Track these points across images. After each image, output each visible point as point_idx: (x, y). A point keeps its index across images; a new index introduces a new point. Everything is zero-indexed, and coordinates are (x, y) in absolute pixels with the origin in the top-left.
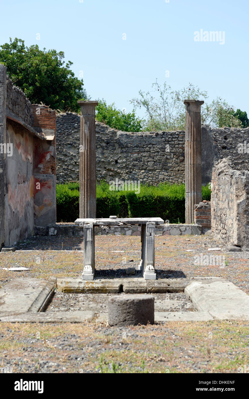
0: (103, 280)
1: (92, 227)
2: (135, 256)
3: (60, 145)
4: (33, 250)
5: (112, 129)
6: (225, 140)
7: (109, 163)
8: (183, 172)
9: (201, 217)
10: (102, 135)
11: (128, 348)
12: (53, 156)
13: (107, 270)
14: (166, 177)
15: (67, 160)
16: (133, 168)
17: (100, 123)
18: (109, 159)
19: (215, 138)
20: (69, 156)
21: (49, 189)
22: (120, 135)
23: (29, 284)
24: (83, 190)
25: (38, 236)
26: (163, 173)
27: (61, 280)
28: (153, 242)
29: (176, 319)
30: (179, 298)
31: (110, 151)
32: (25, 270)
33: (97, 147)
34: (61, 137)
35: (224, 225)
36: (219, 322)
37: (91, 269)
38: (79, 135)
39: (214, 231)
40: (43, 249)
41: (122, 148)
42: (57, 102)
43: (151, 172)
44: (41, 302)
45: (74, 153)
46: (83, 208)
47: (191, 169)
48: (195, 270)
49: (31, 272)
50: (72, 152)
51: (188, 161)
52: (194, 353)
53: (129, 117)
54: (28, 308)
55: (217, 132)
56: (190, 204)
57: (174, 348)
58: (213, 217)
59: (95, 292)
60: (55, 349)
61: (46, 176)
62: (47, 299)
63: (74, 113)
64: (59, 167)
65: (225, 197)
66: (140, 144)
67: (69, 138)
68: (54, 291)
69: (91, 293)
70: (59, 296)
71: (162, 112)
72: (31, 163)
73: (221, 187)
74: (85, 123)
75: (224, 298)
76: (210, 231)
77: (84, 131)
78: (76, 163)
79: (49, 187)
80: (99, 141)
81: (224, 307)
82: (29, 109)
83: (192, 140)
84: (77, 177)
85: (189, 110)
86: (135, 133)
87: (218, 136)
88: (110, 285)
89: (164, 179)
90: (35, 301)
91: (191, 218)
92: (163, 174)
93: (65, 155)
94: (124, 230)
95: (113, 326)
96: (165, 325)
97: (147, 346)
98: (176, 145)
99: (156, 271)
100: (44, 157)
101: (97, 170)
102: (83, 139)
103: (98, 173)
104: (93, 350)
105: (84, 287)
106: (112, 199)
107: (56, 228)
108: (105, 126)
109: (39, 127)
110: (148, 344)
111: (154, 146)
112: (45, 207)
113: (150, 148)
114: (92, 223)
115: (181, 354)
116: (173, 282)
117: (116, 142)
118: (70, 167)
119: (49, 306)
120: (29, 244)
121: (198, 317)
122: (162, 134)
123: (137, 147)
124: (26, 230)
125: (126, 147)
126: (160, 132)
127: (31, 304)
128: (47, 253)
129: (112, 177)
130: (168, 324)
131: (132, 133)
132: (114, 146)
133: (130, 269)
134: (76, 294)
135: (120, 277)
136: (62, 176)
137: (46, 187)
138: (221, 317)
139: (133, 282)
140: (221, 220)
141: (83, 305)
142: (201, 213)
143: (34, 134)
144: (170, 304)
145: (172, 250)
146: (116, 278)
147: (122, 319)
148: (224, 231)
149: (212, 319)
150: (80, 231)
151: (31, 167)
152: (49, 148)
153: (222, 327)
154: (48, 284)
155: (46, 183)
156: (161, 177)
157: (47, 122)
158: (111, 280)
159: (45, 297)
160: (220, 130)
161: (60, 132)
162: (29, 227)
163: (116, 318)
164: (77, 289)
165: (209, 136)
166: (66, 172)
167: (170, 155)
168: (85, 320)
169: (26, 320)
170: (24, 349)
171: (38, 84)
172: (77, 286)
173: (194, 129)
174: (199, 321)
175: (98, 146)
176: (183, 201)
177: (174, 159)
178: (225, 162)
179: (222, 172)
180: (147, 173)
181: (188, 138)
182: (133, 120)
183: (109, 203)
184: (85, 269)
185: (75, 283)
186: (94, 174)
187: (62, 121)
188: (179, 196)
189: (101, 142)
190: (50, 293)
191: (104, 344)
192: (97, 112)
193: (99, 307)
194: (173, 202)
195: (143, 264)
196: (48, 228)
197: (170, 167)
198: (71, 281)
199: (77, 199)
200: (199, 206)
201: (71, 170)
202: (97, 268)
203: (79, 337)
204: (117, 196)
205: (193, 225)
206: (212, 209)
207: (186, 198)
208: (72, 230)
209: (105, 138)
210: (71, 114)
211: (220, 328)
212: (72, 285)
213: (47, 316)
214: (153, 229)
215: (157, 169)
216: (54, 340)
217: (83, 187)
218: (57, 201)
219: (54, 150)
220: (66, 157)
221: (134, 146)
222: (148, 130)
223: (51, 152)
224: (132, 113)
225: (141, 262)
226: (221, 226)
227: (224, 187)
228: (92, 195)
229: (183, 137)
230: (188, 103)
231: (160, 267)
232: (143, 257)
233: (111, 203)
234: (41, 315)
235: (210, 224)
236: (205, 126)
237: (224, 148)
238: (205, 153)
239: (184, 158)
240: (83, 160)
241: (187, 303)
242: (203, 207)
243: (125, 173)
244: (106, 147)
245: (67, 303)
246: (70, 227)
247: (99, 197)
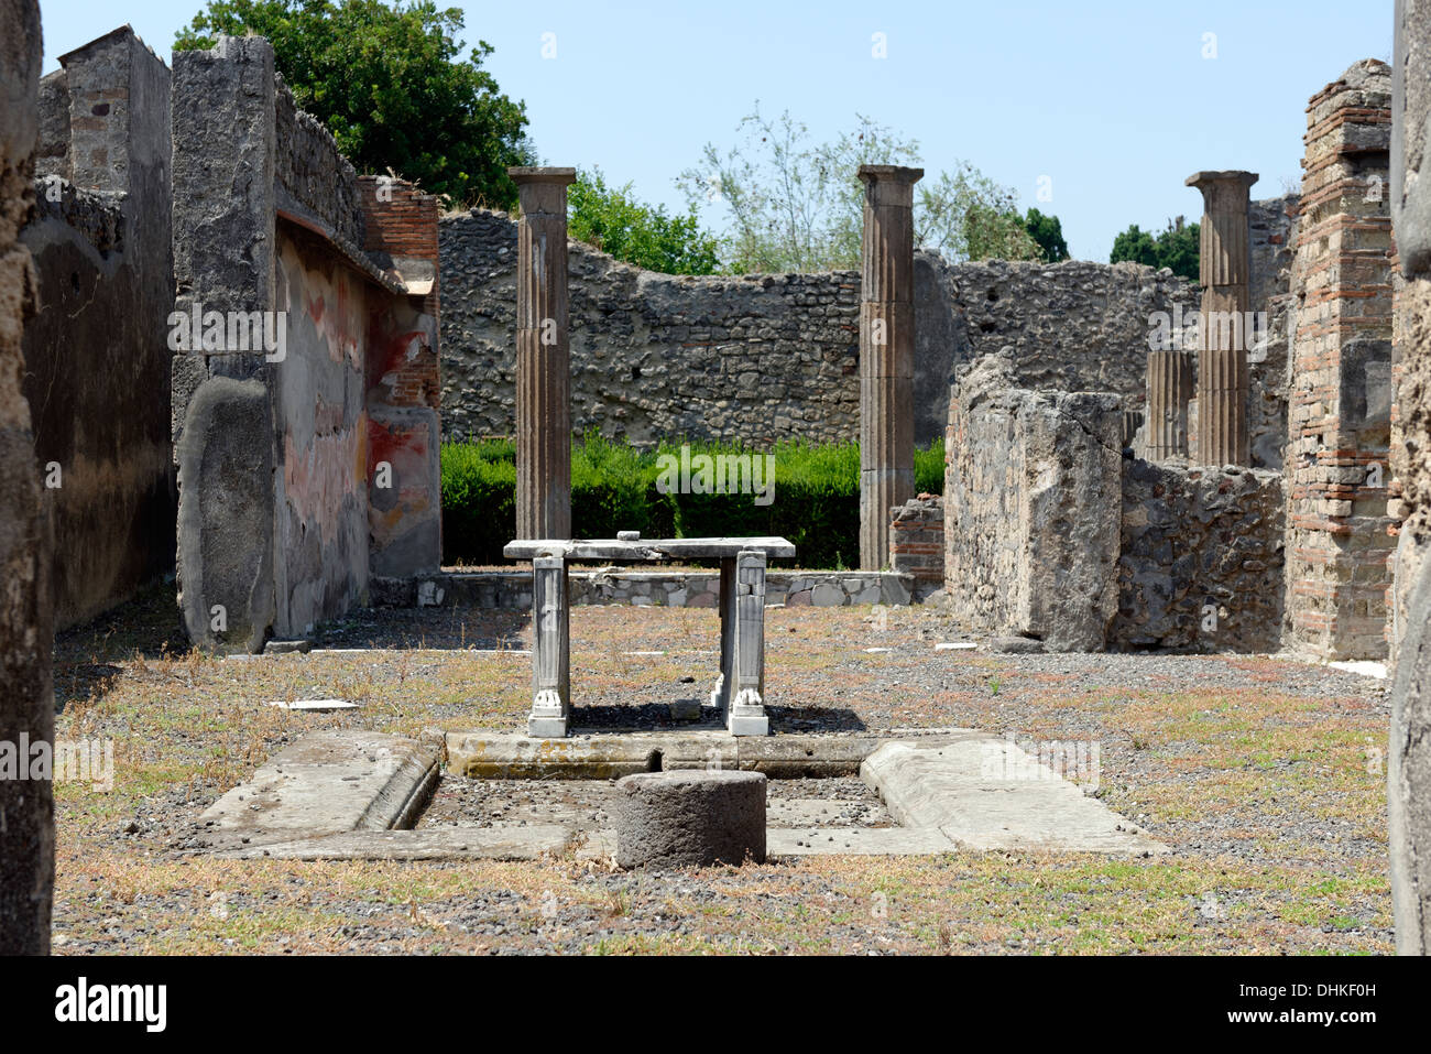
0: (596, 738)
1: (561, 566)
2: (700, 666)
3: (451, 317)
4: (370, 647)
5: (623, 266)
6: (990, 303)
7: (612, 377)
8: (854, 408)
9: (910, 546)
10: (590, 285)
11: (683, 929)
12: (429, 349)
13: (611, 708)
14: (799, 424)
15: (475, 367)
16: (689, 393)
17: (581, 244)
18: (612, 365)
19: (958, 295)
20: (480, 355)
21: (415, 454)
22: (647, 286)
23: (355, 749)
24: (529, 461)
25: (382, 608)
26: (788, 408)
27: (462, 737)
28: (757, 616)
29: (837, 848)
30: (841, 794)
31: (616, 336)
32: (342, 709)
33: (571, 325)
34: (452, 290)
35: (986, 569)
36: (975, 856)
37: (558, 701)
38: (516, 285)
39: (954, 591)
40: (399, 647)
41: (654, 328)
42: (441, 176)
43: (748, 408)
44: (398, 802)
45: (499, 344)
46: (529, 520)
47: (879, 393)
48: (893, 706)
49: (360, 714)
50: (490, 342)
51: (871, 371)
52: (897, 944)
53: (678, 228)
54: (356, 819)
55: (965, 276)
56: (876, 508)
57: (832, 928)
58: (950, 545)
59: (572, 776)
60: (445, 930)
61: (409, 413)
62: (416, 793)
63: (496, 213)
64: (449, 389)
65: (990, 478)
66: (714, 313)
67: (482, 296)
68: (438, 772)
69: (559, 778)
70: (455, 786)
71: (782, 215)
72: (359, 371)
73: (977, 447)
74: (533, 243)
75: (988, 787)
76: (939, 593)
77: (530, 267)
78: (503, 376)
79: (419, 450)
80: (578, 304)
81: (990, 815)
82: (348, 192)
83: (885, 298)
84: (507, 424)
85: (875, 202)
86: (696, 278)
87: (967, 290)
88: (620, 753)
89: (789, 430)
90: (377, 798)
91: (880, 553)
92: (789, 414)
93: (470, 352)
94: (662, 588)
95: (632, 868)
96: (800, 867)
97: (743, 925)
98: (830, 317)
99: (768, 710)
100: (399, 349)
101: (572, 400)
102: (527, 293)
103: (576, 408)
104: (571, 934)
105: (535, 760)
106: (622, 490)
107: (441, 581)
108: (598, 254)
109: (383, 253)
110: (748, 917)
111: (758, 321)
112: (405, 515)
113: (746, 327)
114: (561, 554)
115: (856, 945)
116: (825, 745)
117: (636, 309)
118: (484, 391)
119: (424, 817)
120: (355, 630)
121: (906, 844)
122: (785, 281)
123: (703, 323)
124: (345, 586)
125: (667, 324)
126: (779, 277)
127: (365, 806)
128: (413, 658)
129: (621, 424)
130: (810, 862)
131: (688, 280)
132: (628, 321)
133: (682, 704)
134: (510, 782)
135: (651, 730)
136: (461, 421)
137: (407, 448)
138: (980, 841)
139: (695, 742)
140: (976, 554)
141: (533, 815)
142: (912, 536)
143: (367, 271)
144: (814, 811)
145: (819, 650)
146: (638, 731)
147: (661, 844)
148: (988, 590)
149: (952, 849)
150: (519, 592)
151: (359, 384)
152: (416, 320)
153: (985, 871)
154: (418, 749)
155: (408, 437)
156: (781, 422)
157: (410, 237)
158: (624, 738)
159: (411, 787)
160: (976, 269)
161: (451, 276)
162: (354, 579)
163: (643, 844)
164: (513, 766)
165: (939, 287)
166: (473, 405)
167: (811, 351)
168: (542, 853)
169: (349, 853)
170: (346, 932)
171: (377, 117)
172: (512, 755)
173: (889, 263)
174: (910, 856)
175: (576, 322)
176: (854, 499)
177: (824, 364)
178: (991, 367)
179: (982, 398)
180: (735, 410)
181: (869, 292)
182: (692, 237)
183: (612, 506)
184: (540, 702)
185: (507, 746)
186: (565, 409)
187: (458, 237)
188: (842, 482)
189: (585, 309)
190: (424, 776)
191: (604, 916)
192: (571, 209)
193: (584, 818)
194: (821, 501)
195: (726, 686)
196: (415, 583)
197: (813, 390)
198: (494, 740)
199: (509, 490)
200: (904, 511)
201: (486, 398)
202: (578, 701)
203: (524, 898)
204: (638, 482)
205: (887, 573)
206: (948, 521)
207: (862, 486)
208: (491, 590)
209: (597, 295)
210: (487, 216)
211: (979, 874)
212: (497, 753)
213: (416, 841)
214: (759, 572)
215: (768, 398)
216: (442, 907)
217: (529, 450)
218: (443, 499)
219: (434, 328)
220: (472, 359)
221: (693, 322)
222: (739, 272)
223: (423, 334)
224: (687, 217)
225: (718, 684)
226: (978, 574)
227: (988, 446)
228: (557, 480)
229: (856, 291)
230: (870, 176)
231: (779, 697)
232: (725, 665)
233: (618, 505)
234: (398, 839)
235: (942, 571)
236: (927, 255)
237: (988, 327)
238: (926, 343)
239: (857, 358)
240: (528, 365)
241: (869, 806)
242: (918, 513)
243: (663, 410)
244: (602, 323)
245: (481, 808)
246: (487, 580)
247: (580, 485)
